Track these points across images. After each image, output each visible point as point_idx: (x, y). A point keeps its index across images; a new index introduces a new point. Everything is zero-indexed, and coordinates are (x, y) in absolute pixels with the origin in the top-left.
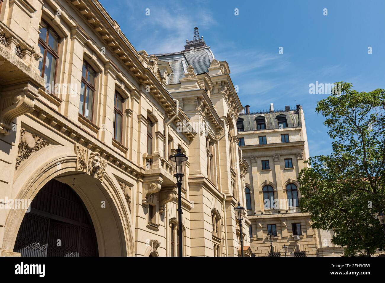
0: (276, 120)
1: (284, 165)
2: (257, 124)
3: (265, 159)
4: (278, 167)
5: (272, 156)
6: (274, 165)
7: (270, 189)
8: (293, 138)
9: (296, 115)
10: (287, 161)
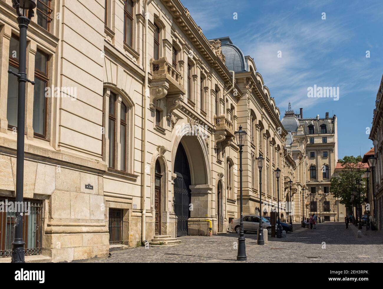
0: (320, 128)
1: (323, 155)
2: (309, 129)
3: (312, 151)
4: (319, 157)
5: (317, 150)
6: (317, 155)
7: (314, 168)
8: (329, 140)
9: (332, 124)
10: (324, 153)
